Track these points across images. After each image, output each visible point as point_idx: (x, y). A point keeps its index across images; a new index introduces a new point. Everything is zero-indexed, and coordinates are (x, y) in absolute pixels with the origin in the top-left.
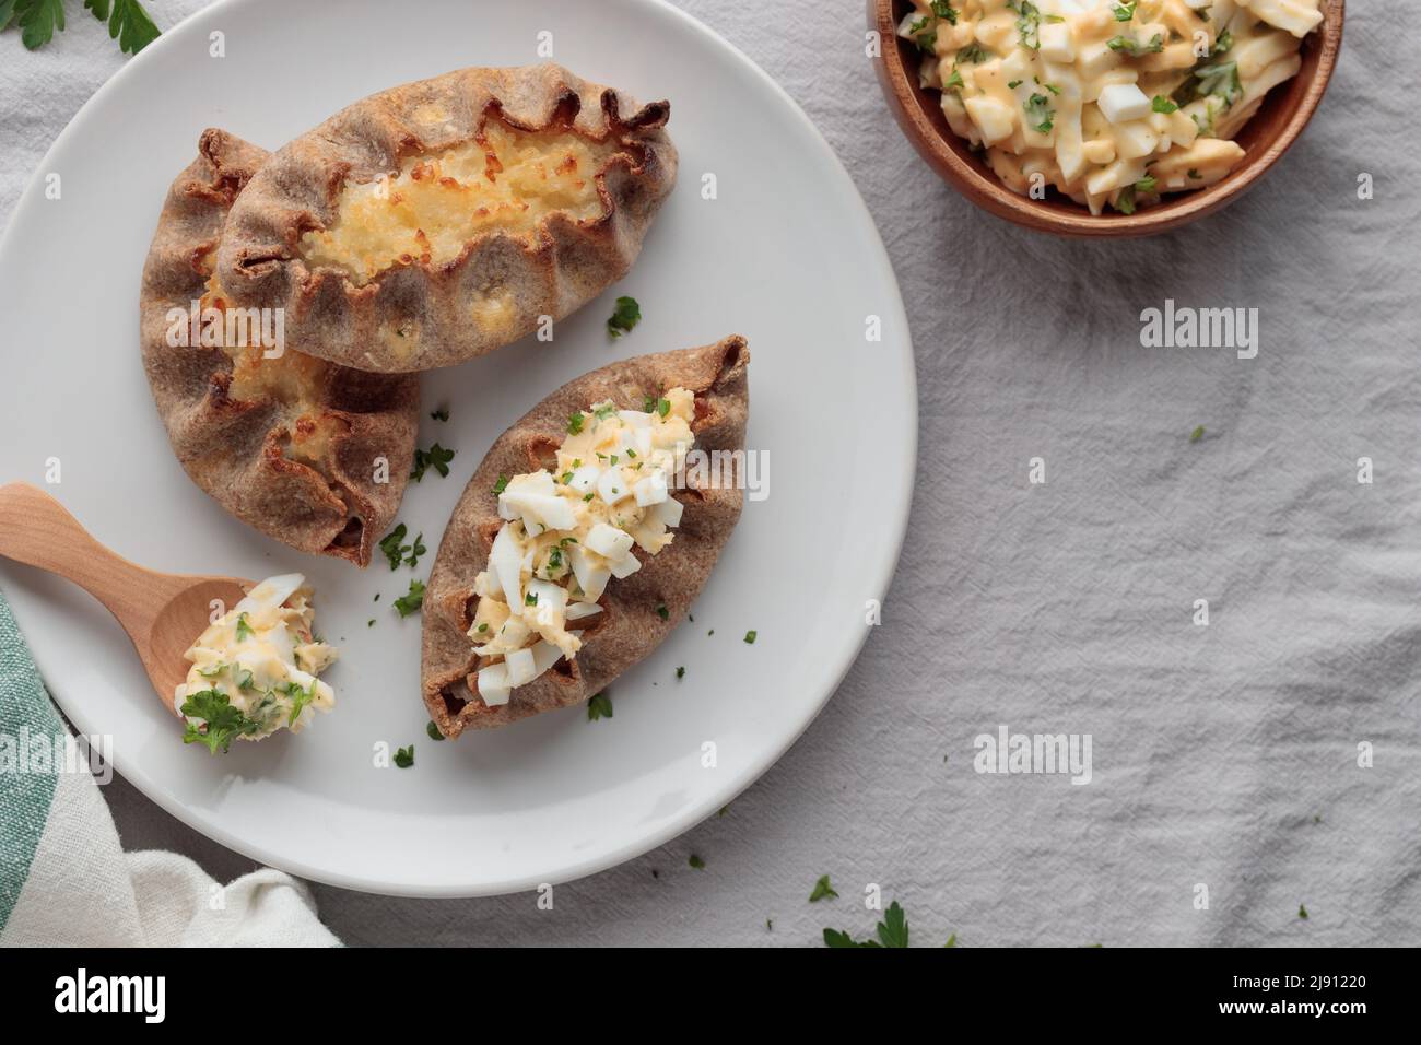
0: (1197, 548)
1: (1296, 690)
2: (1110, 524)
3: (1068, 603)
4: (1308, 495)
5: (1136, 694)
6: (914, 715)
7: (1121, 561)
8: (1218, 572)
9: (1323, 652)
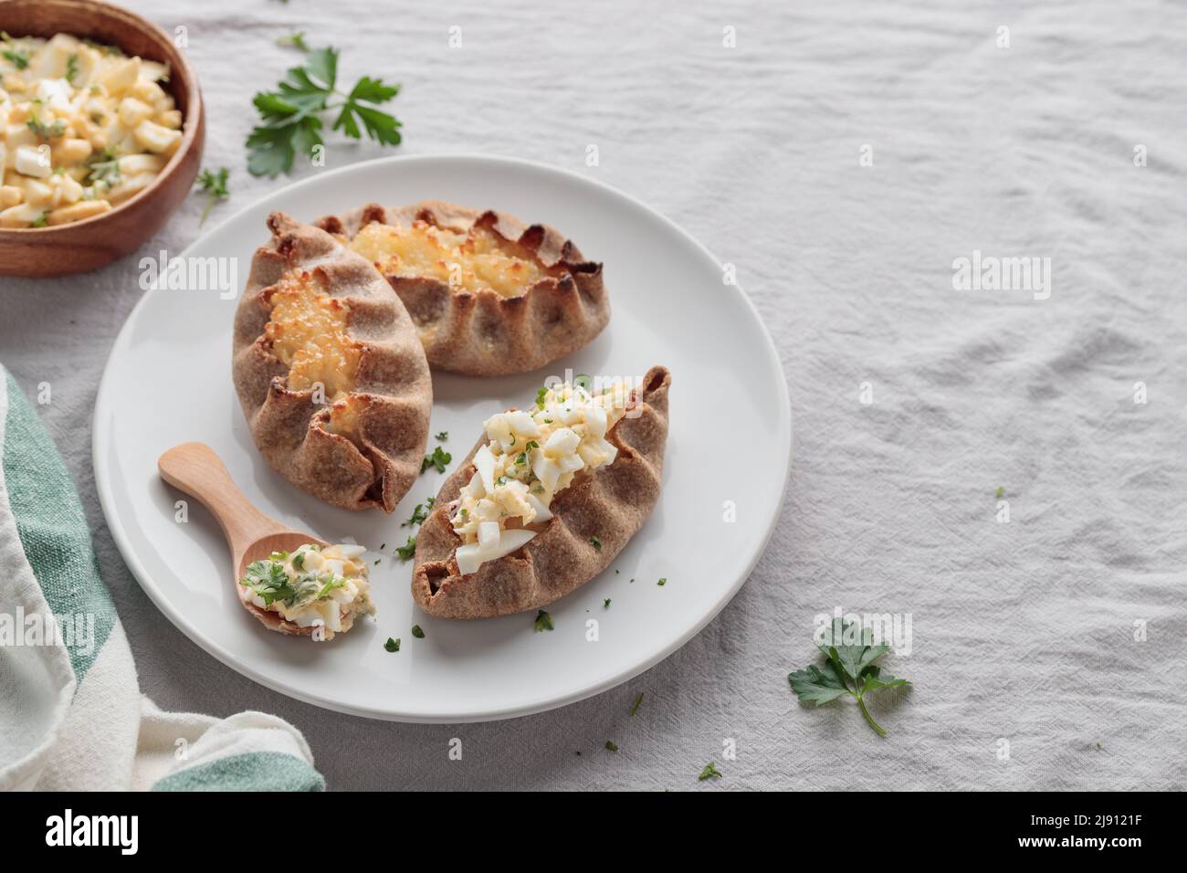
0: (1002, 565)
1: (1078, 656)
2: (935, 546)
3: (904, 594)
4: (1084, 533)
5: (957, 655)
6: (785, 660)
7: (944, 570)
8: (1017, 580)
9: (1097, 631)
